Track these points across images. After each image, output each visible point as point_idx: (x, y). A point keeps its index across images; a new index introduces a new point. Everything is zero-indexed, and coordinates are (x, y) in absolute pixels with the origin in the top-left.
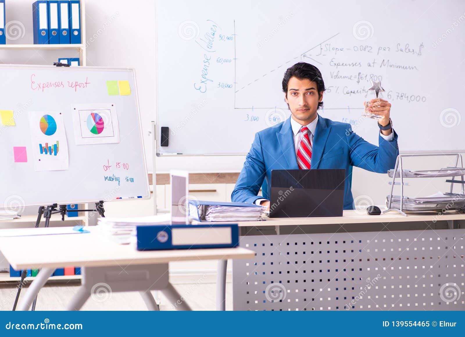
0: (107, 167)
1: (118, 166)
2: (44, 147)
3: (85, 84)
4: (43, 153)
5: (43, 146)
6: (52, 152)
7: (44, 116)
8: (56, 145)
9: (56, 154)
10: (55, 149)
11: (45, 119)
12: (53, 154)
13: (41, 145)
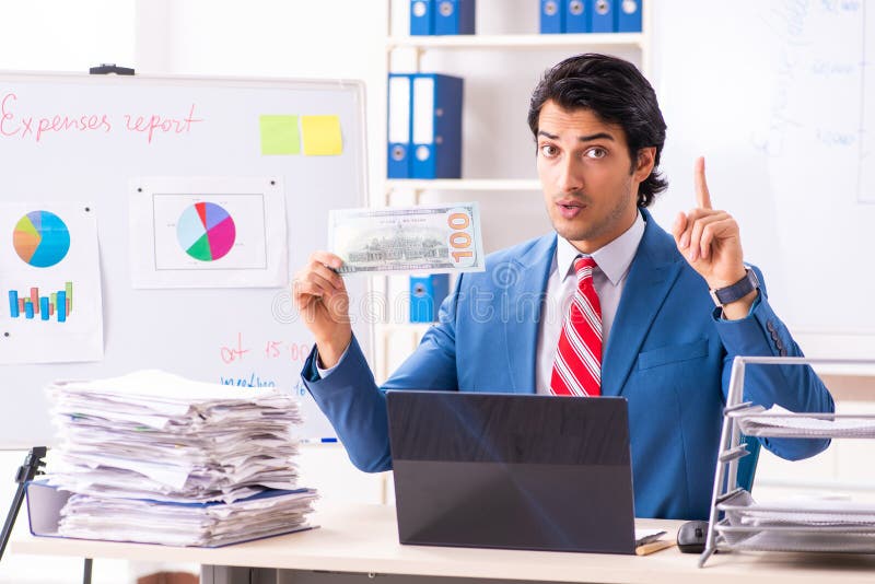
0: (233, 355)
1: (272, 351)
2: (23, 300)
3: (183, 123)
4: (18, 315)
5: (20, 296)
6: (53, 313)
7: (29, 215)
8: (65, 293)
9: (62, 318)
10: (61, 306)
11: (33, 222)
12: (54, 317)
13: (14, 294)
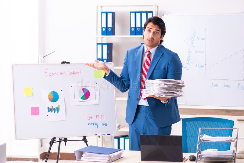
1: (97, 117)
2: (50, 109)
3: (79, 73)
8: (58, 107)
9: (58, 112)
10: (57, 110)
11: (52, 93)
12: (56, 112)
13: (48, 108)
